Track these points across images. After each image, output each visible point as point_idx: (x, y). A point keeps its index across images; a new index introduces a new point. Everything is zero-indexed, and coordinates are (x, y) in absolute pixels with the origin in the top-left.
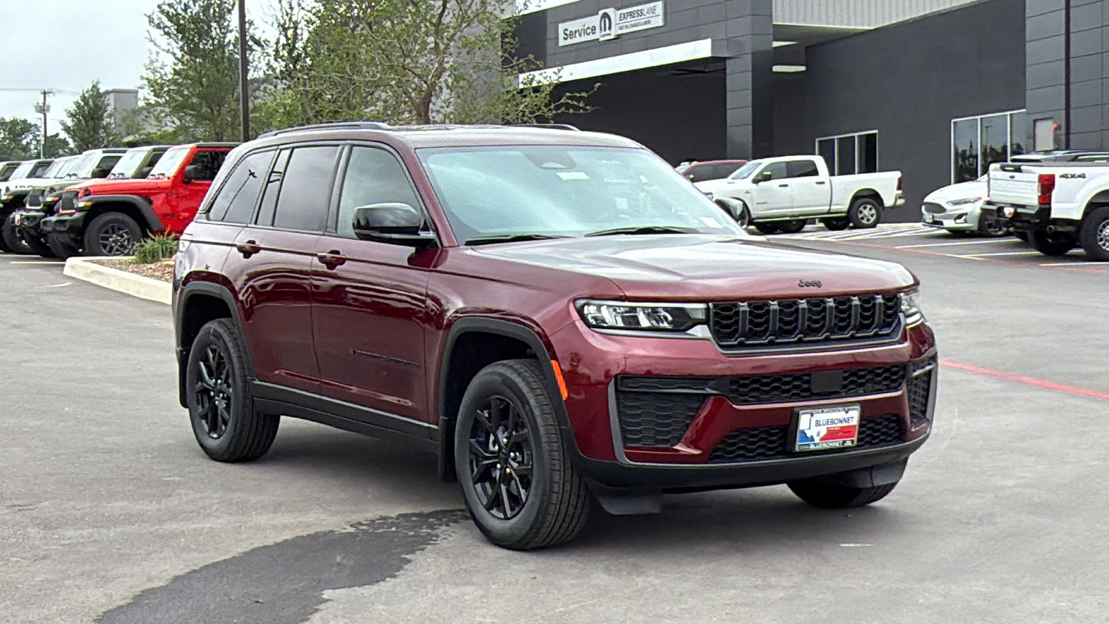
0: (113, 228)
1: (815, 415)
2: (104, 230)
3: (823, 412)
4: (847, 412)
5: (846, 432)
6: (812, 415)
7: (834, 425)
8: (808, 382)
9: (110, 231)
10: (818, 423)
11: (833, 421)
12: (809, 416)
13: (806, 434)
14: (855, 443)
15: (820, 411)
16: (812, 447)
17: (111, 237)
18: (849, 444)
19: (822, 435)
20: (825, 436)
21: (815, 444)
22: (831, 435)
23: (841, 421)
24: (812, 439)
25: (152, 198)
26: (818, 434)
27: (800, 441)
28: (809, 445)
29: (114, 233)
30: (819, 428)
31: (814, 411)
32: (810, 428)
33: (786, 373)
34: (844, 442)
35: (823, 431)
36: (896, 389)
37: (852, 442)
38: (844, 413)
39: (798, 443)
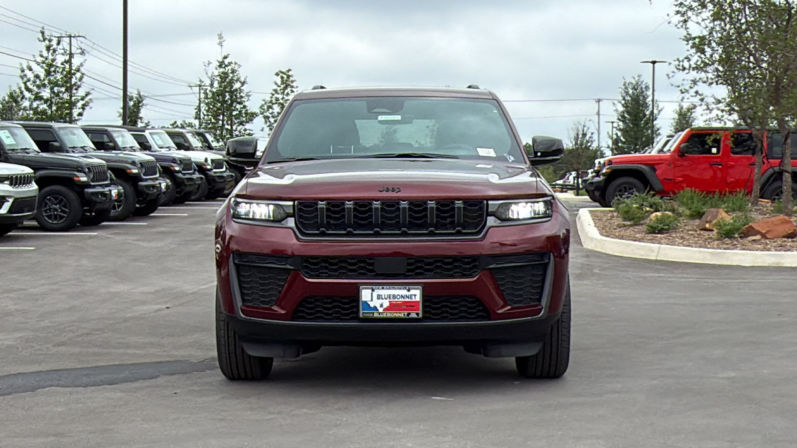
0: (625, 188)
1: (376, 291)
2: (619, 189)
3: (383, 288)
4: (409, 290)
5: (411, 306)
6: (373, 290)
7: (396, 300)
8: (372, 264)
9: (623, 190)
10: (379, 297)
11: (394, 296)
12: (370, 291)
13: (369, 305)
14: (421, 316)
15: (381, 287)
16: (376, 315)
17: (624, 194)
18: (413, 315)
19: (385, 306)
20: (388, 307)
21: (379, 313)
22: (392, 307)
23: (402, 297)
24: (375, 308)
25: (656, 167)
26: (381, 306)
27: (363, 310)
28: (373, 313)
29: (626, 192)
30: (381, 301)
31: (374, 287)
32: (372, 300)
33: (352, 257)
34: (409, 314)
35: (386, 304)
36: (471, 276)
37: (417, 314)
38: (406, 291)
39: (361, 312)
